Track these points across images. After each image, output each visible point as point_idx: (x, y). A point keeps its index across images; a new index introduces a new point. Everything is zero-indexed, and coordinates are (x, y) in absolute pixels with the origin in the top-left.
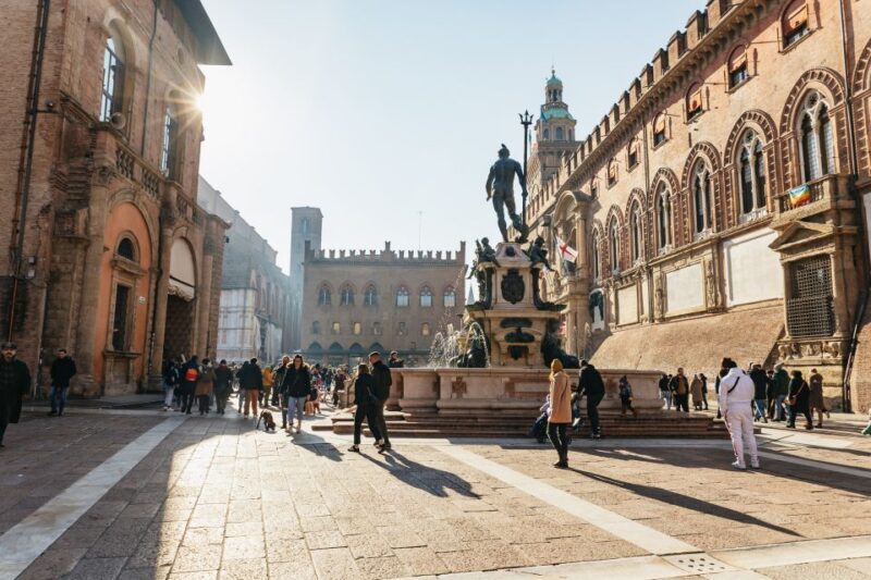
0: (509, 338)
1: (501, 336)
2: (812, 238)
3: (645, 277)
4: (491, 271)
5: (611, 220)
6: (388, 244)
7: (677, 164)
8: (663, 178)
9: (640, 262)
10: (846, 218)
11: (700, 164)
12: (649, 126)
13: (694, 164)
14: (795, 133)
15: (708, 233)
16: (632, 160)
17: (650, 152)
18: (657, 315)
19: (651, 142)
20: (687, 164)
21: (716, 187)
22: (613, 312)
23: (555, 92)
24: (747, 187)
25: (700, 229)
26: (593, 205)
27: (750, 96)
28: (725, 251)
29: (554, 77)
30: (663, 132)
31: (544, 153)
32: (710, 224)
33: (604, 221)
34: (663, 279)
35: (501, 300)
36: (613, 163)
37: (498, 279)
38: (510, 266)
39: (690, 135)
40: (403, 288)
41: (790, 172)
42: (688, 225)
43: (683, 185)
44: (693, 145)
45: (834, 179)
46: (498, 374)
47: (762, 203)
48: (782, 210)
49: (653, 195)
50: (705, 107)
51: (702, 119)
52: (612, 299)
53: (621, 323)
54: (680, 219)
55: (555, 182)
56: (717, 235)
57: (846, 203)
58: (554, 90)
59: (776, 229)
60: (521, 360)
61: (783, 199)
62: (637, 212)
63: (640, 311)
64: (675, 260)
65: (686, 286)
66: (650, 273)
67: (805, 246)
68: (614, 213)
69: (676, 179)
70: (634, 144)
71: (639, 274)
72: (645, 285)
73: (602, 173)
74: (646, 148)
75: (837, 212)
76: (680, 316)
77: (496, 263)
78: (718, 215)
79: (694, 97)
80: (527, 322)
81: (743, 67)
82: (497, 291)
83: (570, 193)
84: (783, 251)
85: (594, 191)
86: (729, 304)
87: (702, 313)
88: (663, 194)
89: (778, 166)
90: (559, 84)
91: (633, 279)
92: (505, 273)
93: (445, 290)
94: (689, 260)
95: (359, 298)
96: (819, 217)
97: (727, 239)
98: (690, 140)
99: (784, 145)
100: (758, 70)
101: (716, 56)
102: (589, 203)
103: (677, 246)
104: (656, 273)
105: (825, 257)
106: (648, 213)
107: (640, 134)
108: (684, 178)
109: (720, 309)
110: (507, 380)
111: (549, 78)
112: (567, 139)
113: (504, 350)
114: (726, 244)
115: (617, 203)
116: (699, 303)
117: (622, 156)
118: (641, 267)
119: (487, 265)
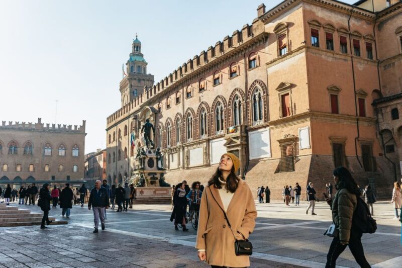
0: (151, 178)
1: (149, 178)
2: (235, 144)
3: (181, 150)
4: (144, 158)
5: (168, 124)
6: (40, 120)
7: (195, 107)
8: (189, 111)
9: (179, 144)
10: (244, 139)
11: (203, 109)
12: (185, 88)
13: (201, 109)
14: (232, 107)
15: (205, 137)
16: (178, 100)
17: (185, 100)
18: (186, 166)
19: (185, 95)
20: (198, 108)
21: (208, 120)
22: (167, 163)
23: (137, 47)
24: (218, 121)
25: (202, 134)
26: (159, 115)
27: (220, 90)
28: (210, 144)
29: (137, 39)
30: (190, 93)
31: (131, 79)
32: (206, 133)
33: (164, 123)
34: (188, 152)
35: (147, 167)
36: (169, 99)
37: (147, 161)
38: (150, 157)
39: (200, 97)
40: (48, 145)
41: (230, 120)
42: (198, 132)
43: (197, 116)
44: (201, 101)
45: (241, 126)
46: (152, 189)
47: (222, 129)
48: (228, 133)
49: (186, 116)
50: (205, 89)
51: (204, 92)
52: (167, 158)
53: (170, 168)
54: (196, 129)
55: (140, 99)
56: (208, 138)
57: (244, 134)
58: (137, 46)
59: (226, 139)
60: (154, 185)
61: (228, 130)
62: (179, 122)
63: (179, 164)
64: (193, 145)
65: (197, 155)
66: (183, 149)
67: (233, 146)
68: (169, 121)
69: (195, 114)
70: (178, 94)
71: (179, 149)
72: (181, 154)
73: (164, 102)
74: (183, 97)
75: (242, 137)
76: (194, 167)
77: (146, 156)
78: (208, 130)
79: (202, 83)
80: (155, 174)
81: (218, 78)
82: (146, 164)
83: (148, 107)
84: (227, 147)
85: (160, 108)
86: (211, 163)
87: (202, 166)
88: (190, 118)
89: (227, 117)
90: (140, 43)
91: (177, 150)
92: (149, 159)
93: (73, 147)
94: (198, 146)
95: (20, 150)
96: (237, 138)
97: (211, 140)
98: (200, 99)
99: (229, 111)
100: (223, 81)
101: (210, 71)
102: (157, 113)
103: (194, 140)
104: (186, 149)
105: (238, 150)
106: (183, 124)
107: (181, 91)
108: (197, 114)
109: (208, 165)
110: (154, 190)
111: (135, 39)
112: (143, 73)
113: (149, 182)
114: (211, 141)
115: (171, 117)
116: (201, 163)
117: (173, 97)
118: (180, 146)
119: (144, 156)
